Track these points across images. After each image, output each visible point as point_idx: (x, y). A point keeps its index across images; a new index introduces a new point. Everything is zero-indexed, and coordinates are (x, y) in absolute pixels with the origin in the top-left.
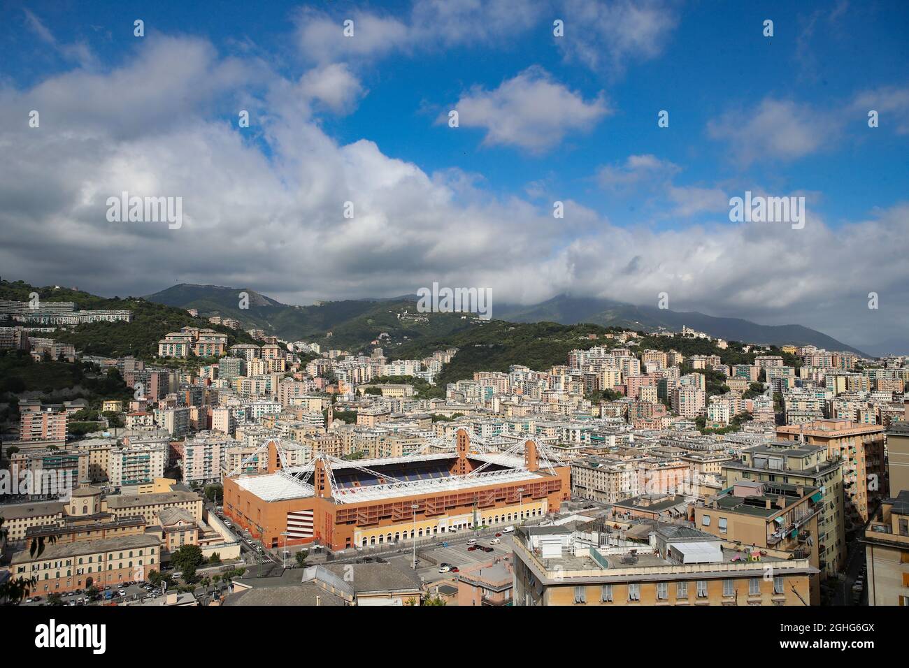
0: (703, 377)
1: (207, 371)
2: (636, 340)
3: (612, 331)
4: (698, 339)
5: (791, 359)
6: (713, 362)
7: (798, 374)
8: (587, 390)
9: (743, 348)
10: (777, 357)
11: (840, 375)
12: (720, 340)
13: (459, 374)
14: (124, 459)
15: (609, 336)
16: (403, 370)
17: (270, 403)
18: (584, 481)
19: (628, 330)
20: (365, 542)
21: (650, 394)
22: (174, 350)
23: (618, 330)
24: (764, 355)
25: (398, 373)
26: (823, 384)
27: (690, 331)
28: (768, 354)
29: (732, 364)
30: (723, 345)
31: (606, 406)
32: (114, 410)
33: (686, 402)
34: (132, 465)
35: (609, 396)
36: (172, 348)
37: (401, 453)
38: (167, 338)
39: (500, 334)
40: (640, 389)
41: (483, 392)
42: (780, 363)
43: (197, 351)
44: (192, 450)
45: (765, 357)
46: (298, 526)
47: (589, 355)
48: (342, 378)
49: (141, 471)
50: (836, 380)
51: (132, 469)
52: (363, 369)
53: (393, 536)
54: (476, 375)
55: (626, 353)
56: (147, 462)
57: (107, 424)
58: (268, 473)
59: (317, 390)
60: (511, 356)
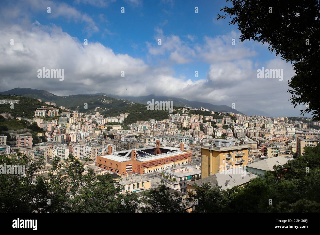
0: (210, 123)
1: (55, 122)
2: (187, 111)
3: (180, 108)
4: (206, 111)
5: (233, 117)
6: (211, 118)
7: (235, 122)
8: (178, 127)
9: (219, 114)
10: (229, 117)
11: (247, 122)
12: (212, 111)
13: (131, 121)
14: (58, 152)
15: (179, 110)
16: (115, 120)
17: (85, 132)
18: (194, 154)
19: (184, 108)
20: (148, 172)
21: (198, 128)
22: (40, 114)
23: (182, 108)
24: (225, 116)
25: (113, 121)
26: (242, 125)
27: (203, 109)
28: (226, 116)
29: (216, 119)
30: (213, 113)
31: (186, 132)
32: (42, 136)
33: (209, 131)
34: (60, 153)
35: (186, 129)
36: (39, 114)
37: (139, 147)
38: (37, 110)
39: (142, 108)
40: (195, 127)
41: (143, 127)
42: (230, 118)
43: (49, 115)
44: (77, 148)
45: (226, 117)
46: (128, 169)
47: (175, 116)
48: (100, 123)
49: (62, 155)
50: (246, 124)
51: (60, 155)
52: (103, 120)
53: (154, 170)
54: (137, 122)
55: (187, 115)
56: (64, 152)
57: (42, 140)
58: (108, 154)
59: (94, 128)
60: (148, 116)
